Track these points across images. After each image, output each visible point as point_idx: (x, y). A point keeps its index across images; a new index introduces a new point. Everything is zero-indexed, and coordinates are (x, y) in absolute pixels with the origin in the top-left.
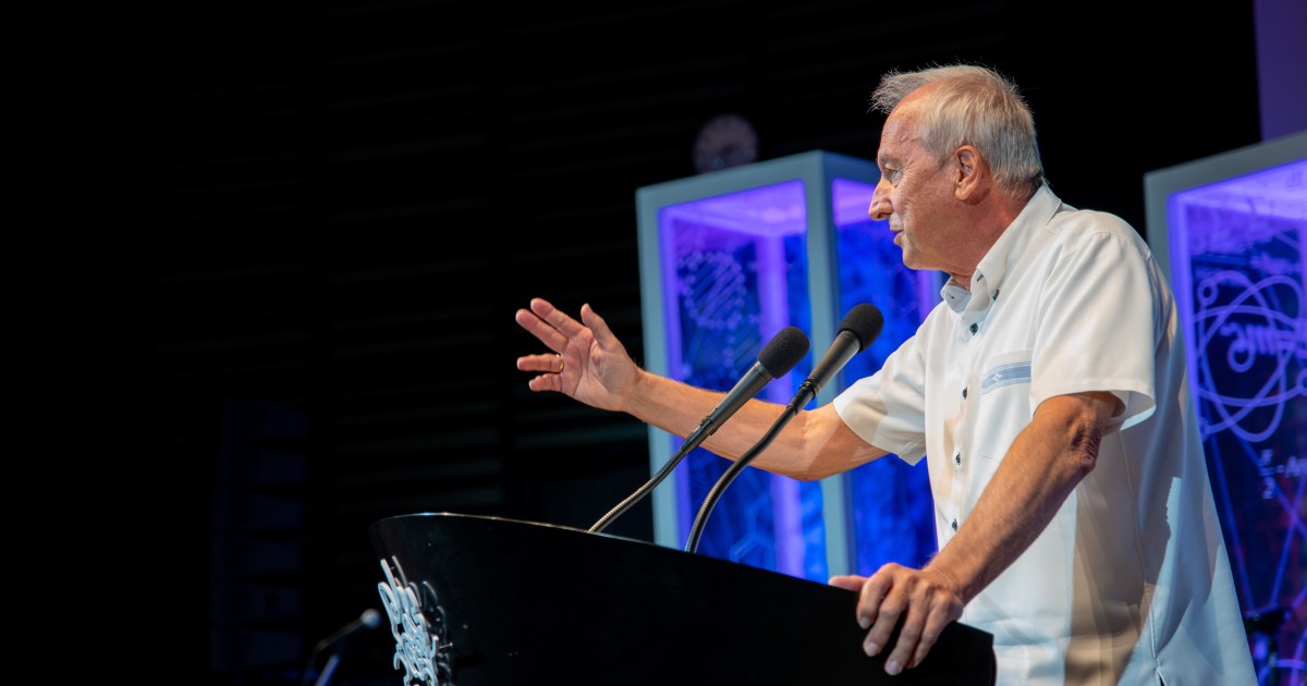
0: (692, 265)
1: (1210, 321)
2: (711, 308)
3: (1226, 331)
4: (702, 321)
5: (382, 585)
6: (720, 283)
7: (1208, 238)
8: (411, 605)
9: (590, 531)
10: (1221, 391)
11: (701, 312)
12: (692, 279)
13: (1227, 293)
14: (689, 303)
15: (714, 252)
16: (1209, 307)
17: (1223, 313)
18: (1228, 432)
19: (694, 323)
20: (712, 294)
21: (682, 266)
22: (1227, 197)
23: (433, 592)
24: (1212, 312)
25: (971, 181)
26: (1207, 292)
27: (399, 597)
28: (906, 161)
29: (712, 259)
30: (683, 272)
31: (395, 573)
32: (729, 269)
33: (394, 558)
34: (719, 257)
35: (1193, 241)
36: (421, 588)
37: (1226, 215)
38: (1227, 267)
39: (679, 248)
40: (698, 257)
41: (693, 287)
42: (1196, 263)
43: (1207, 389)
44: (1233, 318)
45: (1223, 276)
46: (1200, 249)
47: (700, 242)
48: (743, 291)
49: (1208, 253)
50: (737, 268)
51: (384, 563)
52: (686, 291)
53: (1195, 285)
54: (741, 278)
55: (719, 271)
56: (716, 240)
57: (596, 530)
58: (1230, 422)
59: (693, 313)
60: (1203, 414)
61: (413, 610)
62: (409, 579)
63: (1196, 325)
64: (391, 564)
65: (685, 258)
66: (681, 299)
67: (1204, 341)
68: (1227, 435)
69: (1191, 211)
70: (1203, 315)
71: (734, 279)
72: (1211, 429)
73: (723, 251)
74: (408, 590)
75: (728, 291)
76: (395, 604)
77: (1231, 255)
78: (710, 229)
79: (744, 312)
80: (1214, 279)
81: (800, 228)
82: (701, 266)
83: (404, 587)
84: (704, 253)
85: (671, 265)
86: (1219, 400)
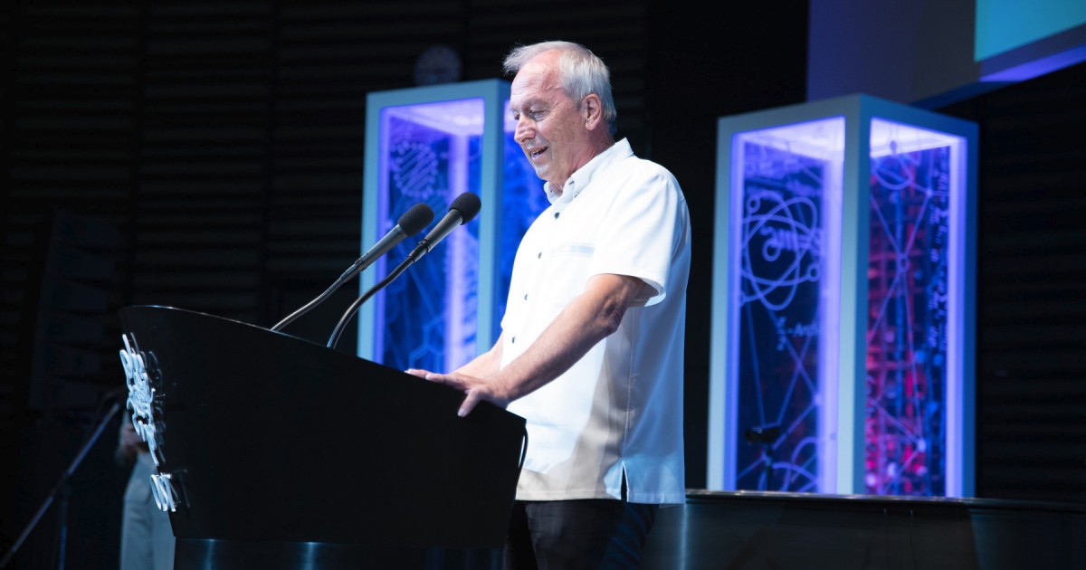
0: (401, 151)
1: (753, 224)
2: (411, 183)
3: (765, 232)
4: (404, 191)
5: (123, 352)
6: (420, 165)
7: (757, 166)
8: (139, 367)
9: (272, 330)
10: (756, 273)
11: (405, 183)
12: (400, 160)
13: (767, 206)
14: (396, 177)
15: (418, 143)
16: (753, 214)
17: (763, 219)
18: (758, 302)
19: (399, 192)
20: (414, 172)
21: (394, 150)
22: (773, 139)
23: (155, 359)
24: (755, 218)
25: (595, 118)
26: (753, 204)
27: (132, 360)
28: (553, 103)
29: (414, 147)
30: (394, 155)
31: (132, 344)
32: (427, 155)
33: (132, 334)
34: (421, 147)
35: (748, 168)
36: (148, 355)
37: (770, 151)
38: (770, 188)
39: (393, 138)
40: (406, 145)
41: (401, 166)
42: (748, 183)
43: (747, 271)
44: (770, 223)
45: (765, 194)
46: (751, 174)
47: (408, 135)
48: (435, 172)
49: (756, 176)
50: (433, 155)
51: (125, 337)
52: (396, 168)
53: (746, 198)
54: (435, 164)
55: (420, 156)
56: (420, 134)
57: (275, 330)
58: (760, 295)
59: (399, 185)
60: (743, 288)
61: (141, 370)
62: (140, 350)
63: (744, 226)
64: (129, 338)
65: (397, 145)
66: (391, 174)
67: (748, 238)
68: (757, 303)
69: (748, 146)
70: (749, 219)
71: (430, 163)
72: (748, 299)
73: (424, 143)
74: (139, 356)
75: (425, 171)
76: (130, 365)
77: (772, 179)
78: (416, 126)
79: (435, 187)
80: (758, 195)
81: (479, 131)
82: (407, 152)
83: (137, 353)
84: (411, 143)
85: (386, 148)
86: (754, 280)
